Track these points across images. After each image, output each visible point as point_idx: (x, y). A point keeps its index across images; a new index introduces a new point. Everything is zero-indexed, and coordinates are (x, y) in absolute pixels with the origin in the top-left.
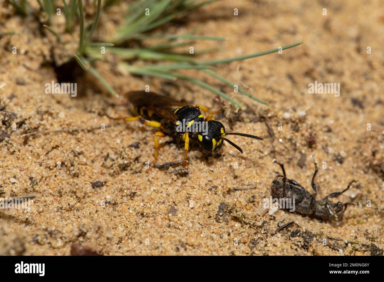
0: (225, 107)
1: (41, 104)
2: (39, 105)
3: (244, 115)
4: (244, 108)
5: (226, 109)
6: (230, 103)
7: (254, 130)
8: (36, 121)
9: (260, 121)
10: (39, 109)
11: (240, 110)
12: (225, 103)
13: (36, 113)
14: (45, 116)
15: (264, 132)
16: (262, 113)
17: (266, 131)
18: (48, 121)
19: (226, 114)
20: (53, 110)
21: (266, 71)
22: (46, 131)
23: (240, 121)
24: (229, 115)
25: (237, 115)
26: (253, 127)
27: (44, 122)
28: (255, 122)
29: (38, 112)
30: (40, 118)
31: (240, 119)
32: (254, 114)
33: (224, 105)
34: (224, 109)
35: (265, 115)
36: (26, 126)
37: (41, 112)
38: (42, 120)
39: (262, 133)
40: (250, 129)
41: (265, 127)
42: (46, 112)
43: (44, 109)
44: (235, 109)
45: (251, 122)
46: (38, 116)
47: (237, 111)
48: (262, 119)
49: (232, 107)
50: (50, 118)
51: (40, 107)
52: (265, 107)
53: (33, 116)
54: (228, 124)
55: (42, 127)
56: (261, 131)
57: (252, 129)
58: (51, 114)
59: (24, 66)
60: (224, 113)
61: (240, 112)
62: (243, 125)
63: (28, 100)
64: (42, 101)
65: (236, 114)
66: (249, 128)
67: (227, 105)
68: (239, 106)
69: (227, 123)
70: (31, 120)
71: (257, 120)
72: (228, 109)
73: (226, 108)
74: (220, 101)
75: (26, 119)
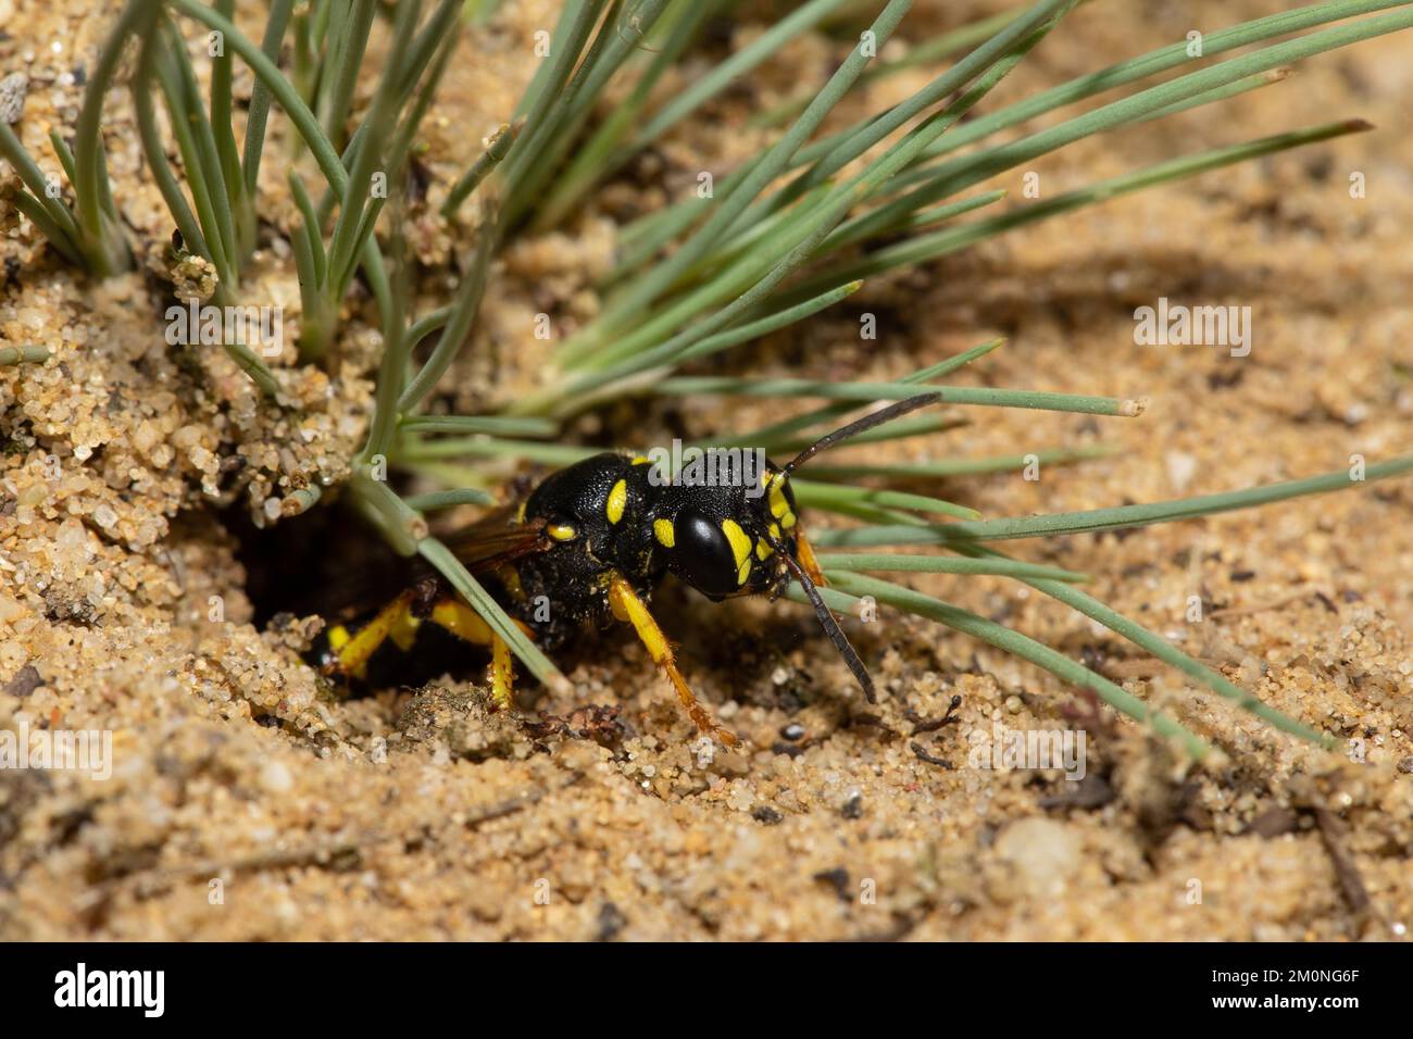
0: (1121, 745)
1: (179, 723)
2: (167, 726)
3: (1211, 795)
4: (1216, 759)
5: (1126, 760)
6: (1146, 730)
7: (1264, 874)
8: (151, 812)
9: (1296, 830)
10: (169, 750)
11: (1197, 768)
12: (1122, 730)
13: (151, 770)
14: (197, 788)
15: (1313, 887)
16: (1303, 785)
17: (1324, 882)
18: (209, 809)
19: (1123, 783)
20: (241, 752)
21: (1319, 573)
22: (202, 866)
23: (1193, 826)
24: (1143, 792)
25: (1178, 796)
26: (1257, 858)
27: (191, 814)
28: (1269, 835)
29: (161, 766)
30: (171, 794)
31: (1192, 814)
32: (1266, 791)
33: (1115, 737)
34: (1114, 758)
35: (1319, 801)
36: (99, 837)
37: (176, 760)
38: (181, 802)
39: (1303, 892)
40: (1245, 869)
41: (1320, 862)
42: (204, 766)
43: (193, 748)
44: (1173, 763)
45: (1246, 831)
46: (160, 785)
47: (1179, 773)
48: (1305, 818)
49: (1155, 746)
50: (221, 794)
51: (172, 736)
52: (1317, 759)
53: (136, 787)
54: (1129, 840)
55: (179, 839)
56: (1297, 880)
57: (1253, 870)
58: (228, 777)
59: (89, 524)
60: (1116, 779)
61: (1193, 781)
62: (1207, 845)
63: (111, 703)
64: (181, 710)
65: (1174, 786)
66: (1236, 865)
67: (1133, 736)
68: (1189, 750)
69: (1128, 830)
70: (128, 806)
71: (1277, 823)
72: (1137, 758)
73: (1124, 753)
74: (1096, 715)
75: (99, 801)
